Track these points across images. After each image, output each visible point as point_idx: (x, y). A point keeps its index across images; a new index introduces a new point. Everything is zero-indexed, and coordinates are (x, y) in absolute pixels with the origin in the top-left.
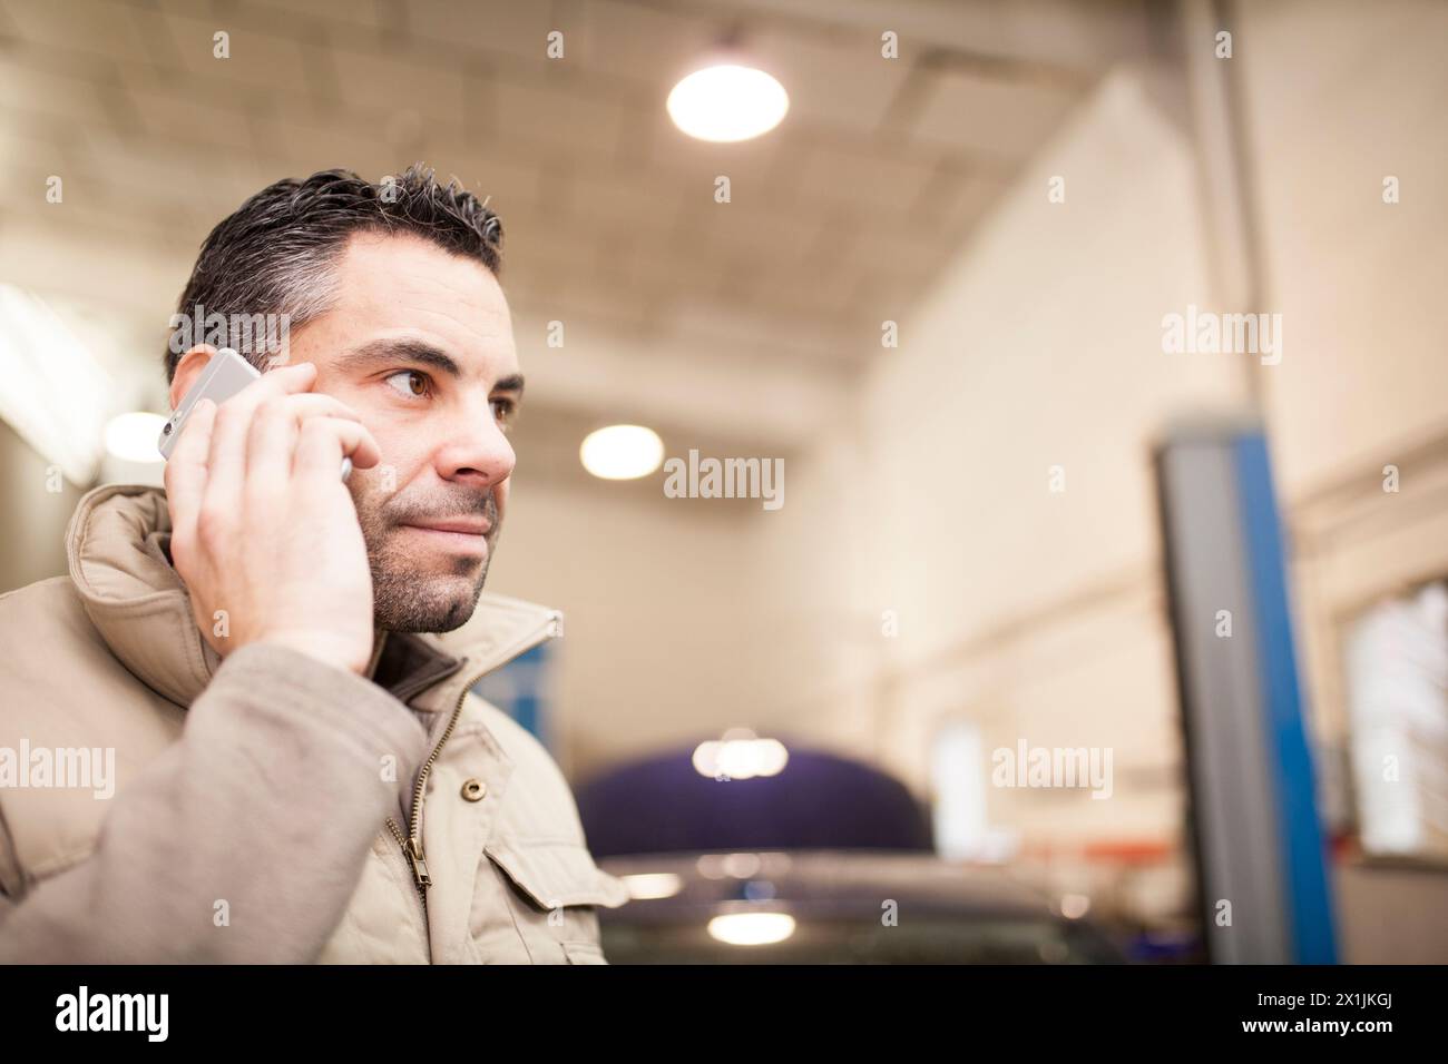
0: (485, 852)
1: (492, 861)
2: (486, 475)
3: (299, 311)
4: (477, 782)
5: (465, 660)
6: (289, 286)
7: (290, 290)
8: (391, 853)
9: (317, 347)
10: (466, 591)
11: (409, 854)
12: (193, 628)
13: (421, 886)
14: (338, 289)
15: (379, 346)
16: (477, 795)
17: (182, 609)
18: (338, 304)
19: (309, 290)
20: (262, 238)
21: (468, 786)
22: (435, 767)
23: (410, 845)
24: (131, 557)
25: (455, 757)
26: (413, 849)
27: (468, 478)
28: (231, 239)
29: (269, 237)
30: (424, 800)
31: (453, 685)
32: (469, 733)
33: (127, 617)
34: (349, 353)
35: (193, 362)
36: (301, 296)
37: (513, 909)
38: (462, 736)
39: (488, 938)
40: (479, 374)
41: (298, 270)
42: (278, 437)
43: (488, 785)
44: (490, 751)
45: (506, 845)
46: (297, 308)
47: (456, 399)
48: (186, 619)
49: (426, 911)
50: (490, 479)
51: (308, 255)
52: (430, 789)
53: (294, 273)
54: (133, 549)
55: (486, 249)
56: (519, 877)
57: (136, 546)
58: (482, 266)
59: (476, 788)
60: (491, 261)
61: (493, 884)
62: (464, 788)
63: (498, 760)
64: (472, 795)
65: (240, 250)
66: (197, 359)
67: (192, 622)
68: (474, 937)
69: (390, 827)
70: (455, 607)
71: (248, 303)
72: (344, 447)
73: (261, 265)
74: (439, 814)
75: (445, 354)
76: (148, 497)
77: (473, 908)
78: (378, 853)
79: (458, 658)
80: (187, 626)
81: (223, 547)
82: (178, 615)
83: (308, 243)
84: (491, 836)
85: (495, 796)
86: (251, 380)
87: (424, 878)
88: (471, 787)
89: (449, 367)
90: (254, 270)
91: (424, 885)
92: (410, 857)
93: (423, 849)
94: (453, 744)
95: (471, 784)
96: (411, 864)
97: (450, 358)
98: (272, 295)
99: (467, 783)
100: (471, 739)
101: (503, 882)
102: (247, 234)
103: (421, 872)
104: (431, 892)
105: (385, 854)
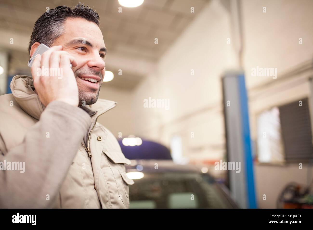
0: (102, 152)
1: (104, 153)
2: (99, 68)
3: (57, 34)
4: (100, 137)
5: (97, 112)
6: (54, 29)
7: (54, 30)
8: (83, 151)
9: (61, 42)
10: (95, 96)
11: (87, 151)
12: (39, 102)
13: (90, 157)
14: (65, 29)
15: (74, 41)
16: (100, 139)
17: (37, 98)
18: (65, 33)
19: (58, 30)
20: (48, 20)
21: (98, 138)
22: (91, 133)
23: (87, 149)
24: (25, 89)
25: (95, 132)
26: (88, 150)
27: (95, 68)
28: (41, 21)
29: (49, 20)
30: (90, 140)
31: (94, 117)
32: (98, 127)
33: (25, 101)
34: (68, 43)
35: (35, 46)
36: (57, 31)
37: (109, 163)
38: (96, 128)
39: (104, 168)
40: (96, 47)
41: (56, 26)
42: (56, 59)
43: (103, 138)
44: (103, 131)
45: (107, 151)
46: (56, 34)
47: (92, 52)
48: (38, 100)
49: (91, 162)
50: (100, 68)
51: (58, 23)
52: (90, 138)
53: (55, 26)
54: (25, 87)
55: (96, 20)
56: (110, 156)
57: (26, 87)
58: (95, 24)
59: (100, 138)
60: (97, 23)
61: (105, 158)
62: (97, 138)
63: (104, 132)
64: (99, 139)
65: (43, 23)
66: (36, 46)
67: (39, 100)
68: (101, 168)
69: (83, 145)
70: (92, 99)
71: (45, 34)
72: (70, 61)
73: (48, 25)
74: (93, 143)
75: (88, 42)
76: (27, 78)
77: (101, 162)
78: (81, 151)
79: (95, 111)
80: (38, 101)
81: (46, 82)
82: (36, 99)
83: (57, 20)
84: (103, 149)
85: (104, 140)
86: (48, 49)
87: (90, 155)
88: (99, 138)
89: (90, 45)
90: (46, 27)
91: (91, 157)
92: (87, 152)
93: (90, 150)
94: (95, 129)
95: (99, 137)
96: (88, 153)
97: (90, 43)
98: (50, 31)
99: (98, 137)
100: (99, 128)
101: (106, 158)
102: (44, 20)
103: (90, 154)
104: (92, 158)
105: (82, 151)
